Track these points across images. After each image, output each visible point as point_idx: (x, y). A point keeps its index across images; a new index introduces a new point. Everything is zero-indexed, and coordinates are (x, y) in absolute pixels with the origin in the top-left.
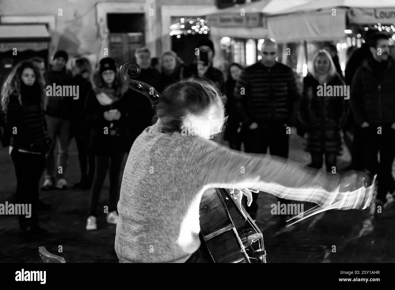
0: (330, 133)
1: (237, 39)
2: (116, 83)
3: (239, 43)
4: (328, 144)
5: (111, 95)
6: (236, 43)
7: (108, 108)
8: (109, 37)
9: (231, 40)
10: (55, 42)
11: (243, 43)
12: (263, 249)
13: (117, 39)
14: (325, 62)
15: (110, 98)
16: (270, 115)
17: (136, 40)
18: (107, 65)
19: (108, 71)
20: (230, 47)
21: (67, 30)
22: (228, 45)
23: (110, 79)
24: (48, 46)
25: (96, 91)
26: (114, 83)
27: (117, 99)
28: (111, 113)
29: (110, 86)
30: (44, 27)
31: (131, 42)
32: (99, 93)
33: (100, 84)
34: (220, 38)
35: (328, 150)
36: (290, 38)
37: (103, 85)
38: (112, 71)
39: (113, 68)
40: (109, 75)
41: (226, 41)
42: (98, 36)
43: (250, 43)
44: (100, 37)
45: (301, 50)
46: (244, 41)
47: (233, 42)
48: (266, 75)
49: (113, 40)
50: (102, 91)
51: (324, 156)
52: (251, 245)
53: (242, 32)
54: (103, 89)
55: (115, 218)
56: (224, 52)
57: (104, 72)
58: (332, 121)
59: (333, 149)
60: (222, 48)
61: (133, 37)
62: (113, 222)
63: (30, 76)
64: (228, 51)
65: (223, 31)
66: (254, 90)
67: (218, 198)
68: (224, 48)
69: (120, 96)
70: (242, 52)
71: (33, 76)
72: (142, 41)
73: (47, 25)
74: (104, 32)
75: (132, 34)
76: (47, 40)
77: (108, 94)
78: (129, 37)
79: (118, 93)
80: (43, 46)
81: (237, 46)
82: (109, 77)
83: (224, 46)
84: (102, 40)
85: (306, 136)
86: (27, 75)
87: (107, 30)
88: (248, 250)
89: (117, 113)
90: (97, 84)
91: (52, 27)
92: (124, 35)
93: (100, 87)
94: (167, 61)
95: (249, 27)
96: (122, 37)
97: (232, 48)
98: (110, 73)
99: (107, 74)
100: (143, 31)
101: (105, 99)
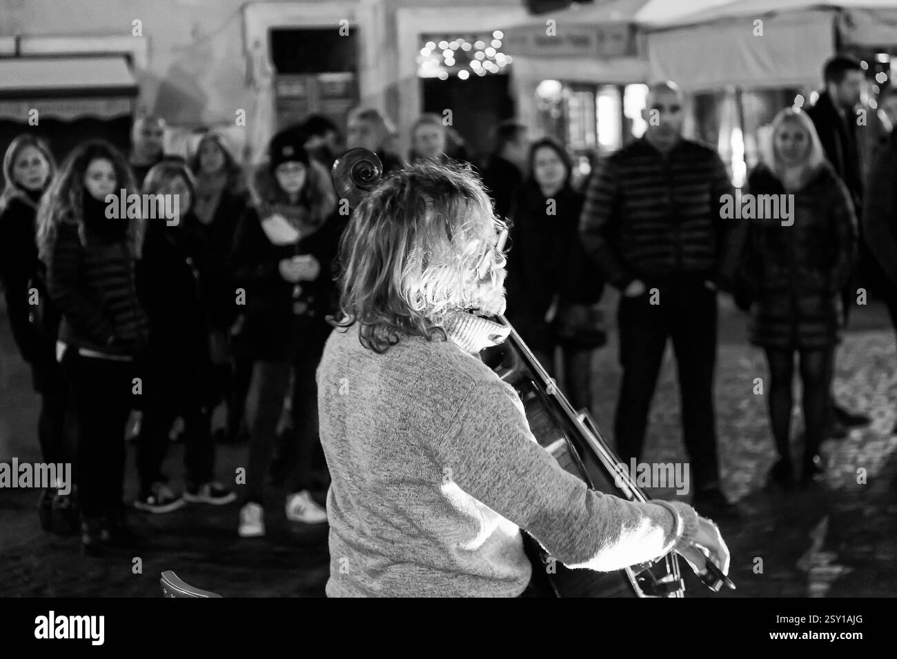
0: (810, 304)
1: (575, 86)
2: (309, 194)
3: (580, 94)
4: (805, 328)
5: (298, 222)
6: (574, 95)
7: (288, 251)
8: (275, 85)
9: (563, 88)
10: (148, 98)
11: (591, 94)
12: (676, 576)
13: (294, 88)
14: (799, 137)
15: (295, 226)
16: (671, 261)
17: (339, 90)
18: (288, 151)
19: (291, 165)
20: (561, 104)
21: (175, 69)
22: (555, 99)
23: (293, 184)
24: (133, 107)
25: (260, 210)
26: (303, 193)
27: (310, 230)
28: (298, 263)
29: (294, 198)
30: (121, 63)
31: (326, 95)
32: (268, 214)
33: (272, 195)
34: (535, 84)
35: (806, 342)
36: (702, 82)
37: (277, 197)
38: (299, 165)
39: (302, 157)
40: (292, 175)
41: (550, 89)
42: (250, 81)
43: (607, 95)
44: (254, 86)
45: (727, 109)
46: (593, 88)
47: (567, 93)
48: (657, 168)
49: (285, 90)
50: (276, 212)
51: (797, 357)
52: (650, 568)
53: (588, 69)
54: (277, 207)
55: (305, 509)
56: (546, 115)
57: (282, 166)
58: (816, 275)
59: (818, 341)
60: (541, 106)
61: (332, 84)
62: (300, 517)
63: (105, 178)
64: (555, 113)
65: (542, 66)
66: (631, 204)
67: (572, 465)
68: (546, 107)
69: (316, 222)
70: (588, 114)
71: (110, 177)
72: (352, 93)
73: (129, 58)
74: (265, 74)
75: (328, 77)
76: (131, 92)
77: (289, 217)
78: (320, 84)
79: (313, 216)
80: (120, 107)
81: (575, 101)
82: (292, 179)
83: (546, 101)
84: (257, 90)
85: (754, 309)
86: (98, 176)
87: (270, 68)
88: (643, 579)
89: (310, 264)
90: (263, 195)
91: (141, 61)
92: (310, 80)
93: (272, 202)
94: (425, 138)
95: (605, 58)
96: (304, 84)
97: (565, 106)
98: (296, 170)
99: (286, 171)
100: (354, 69)
101: (281, 230)
